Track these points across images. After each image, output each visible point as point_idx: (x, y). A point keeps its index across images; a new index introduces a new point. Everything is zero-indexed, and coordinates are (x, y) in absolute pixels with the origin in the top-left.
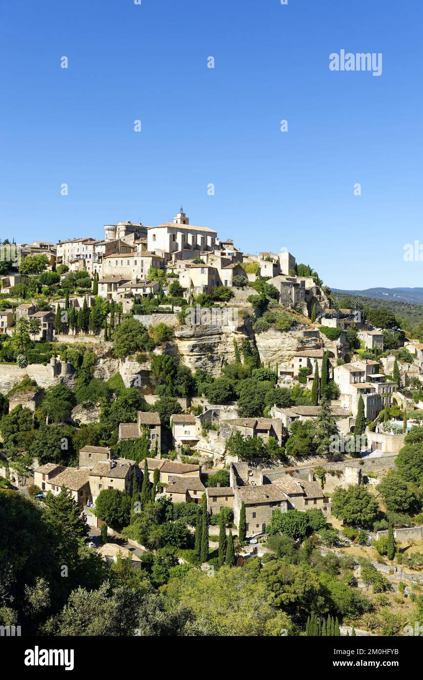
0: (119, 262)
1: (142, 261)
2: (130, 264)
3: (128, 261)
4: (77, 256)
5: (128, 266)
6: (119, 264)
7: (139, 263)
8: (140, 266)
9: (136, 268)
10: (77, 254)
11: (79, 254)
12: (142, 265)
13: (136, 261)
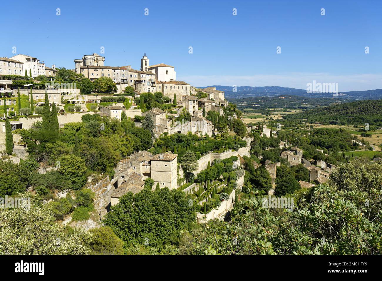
0: (173, 87)
1: (186, 87)
2: (179, 88)
3: (178, 87)
4: (124, 80)
5: (178, 89)
6: (173, 88)
7: (184, 88)
8: (185, 90)
9: (183, 91)
10: (123, 78)
11: (125, 78)
12: (186, 90)
13: (183, 87)
